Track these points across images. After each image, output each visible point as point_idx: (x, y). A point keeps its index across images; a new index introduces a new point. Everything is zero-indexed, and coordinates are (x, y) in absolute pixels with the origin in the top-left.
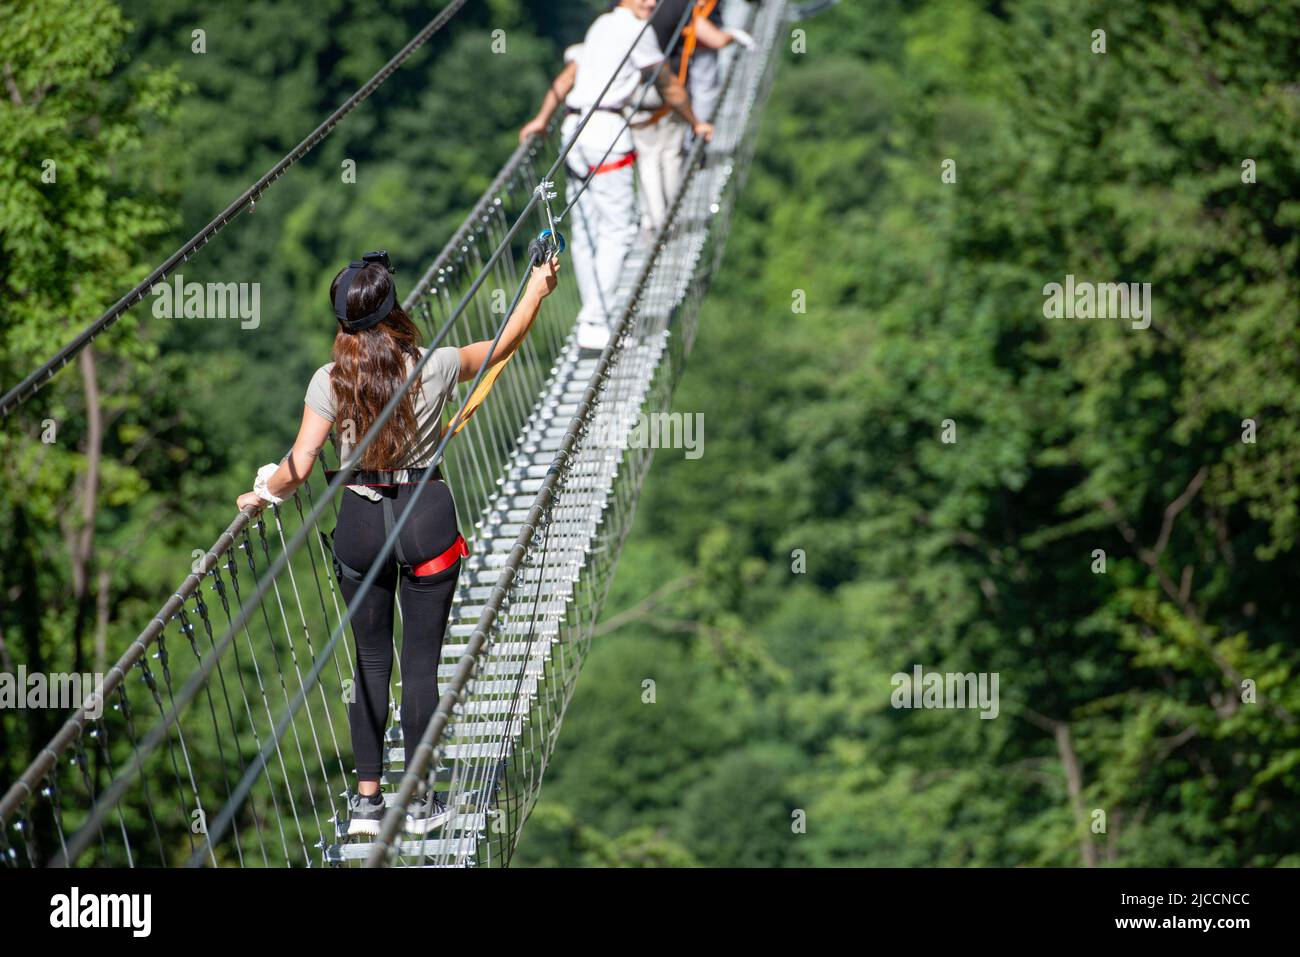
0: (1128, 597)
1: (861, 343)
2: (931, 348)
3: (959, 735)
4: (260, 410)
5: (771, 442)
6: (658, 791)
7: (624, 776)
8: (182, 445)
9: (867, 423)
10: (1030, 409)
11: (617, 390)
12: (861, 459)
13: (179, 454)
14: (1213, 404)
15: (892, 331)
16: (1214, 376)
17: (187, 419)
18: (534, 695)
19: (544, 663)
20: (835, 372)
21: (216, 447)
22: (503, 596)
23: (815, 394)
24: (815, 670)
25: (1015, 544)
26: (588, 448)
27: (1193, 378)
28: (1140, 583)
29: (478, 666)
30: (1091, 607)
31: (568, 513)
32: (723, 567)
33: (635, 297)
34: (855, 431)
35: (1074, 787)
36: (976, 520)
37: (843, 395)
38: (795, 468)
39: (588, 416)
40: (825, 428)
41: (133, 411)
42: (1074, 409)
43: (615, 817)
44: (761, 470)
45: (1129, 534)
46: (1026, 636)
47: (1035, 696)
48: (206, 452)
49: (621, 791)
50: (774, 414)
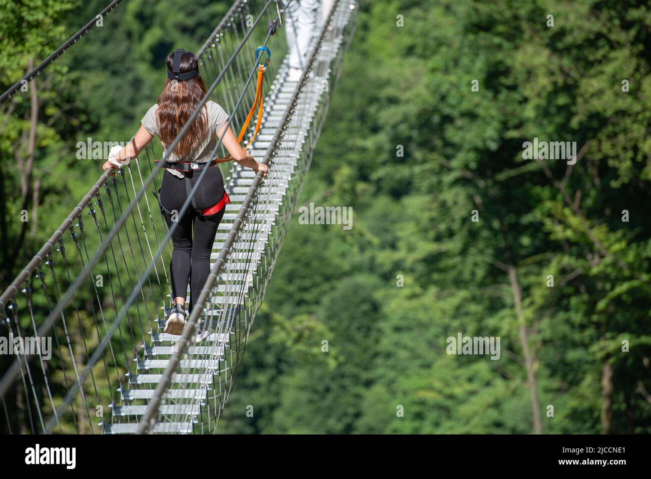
0: (548, 205)
1: (417, 75)
2: (453, 78)
3: (461, 273)
4: (113, 101)
5: (370, 123)
6: (308, 296)
7: (291, 288)
8: (77, 117)
9: (419, 116)
10: (502, 110)
11: (306, 98)
12: (415, 134)
13: (75, 122)
14: (591, 109)
15: (434, 70)
16: (593, 95)
17: (79, 104)
18: (263, 251)
19: (268, 235)
20: (405, 90)
21: (94, 119)
22: (250, 201)
23: (393, 101)
24: (389, 238)
25: (492, 177)
26: (291, 127)
27: (582, 96)
28: (553, 198)
29: (238, 236)
30: (529, 209)
31: (282, 160)
32: (347, 186)
33: (315, 52)
34: (413, 120)
35: (517, 299)
36: (473, 165)
37: (407, 102)
38: (382, 138)
39: (292, 112)
40: (398, 117)
41: (52, 99)
42: (523, 110)
43: (287, 308)
44: (364, 137)
45: (548, 173)
46: (496, 224)
47: (499, 253)
48: (88, 121)
49: (290, 296)
50: (372, 110)
